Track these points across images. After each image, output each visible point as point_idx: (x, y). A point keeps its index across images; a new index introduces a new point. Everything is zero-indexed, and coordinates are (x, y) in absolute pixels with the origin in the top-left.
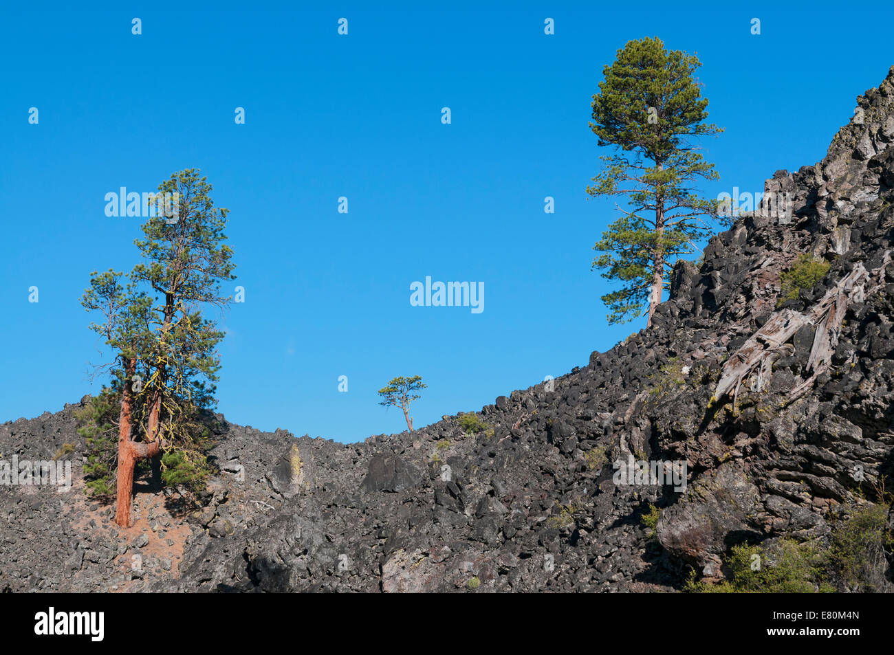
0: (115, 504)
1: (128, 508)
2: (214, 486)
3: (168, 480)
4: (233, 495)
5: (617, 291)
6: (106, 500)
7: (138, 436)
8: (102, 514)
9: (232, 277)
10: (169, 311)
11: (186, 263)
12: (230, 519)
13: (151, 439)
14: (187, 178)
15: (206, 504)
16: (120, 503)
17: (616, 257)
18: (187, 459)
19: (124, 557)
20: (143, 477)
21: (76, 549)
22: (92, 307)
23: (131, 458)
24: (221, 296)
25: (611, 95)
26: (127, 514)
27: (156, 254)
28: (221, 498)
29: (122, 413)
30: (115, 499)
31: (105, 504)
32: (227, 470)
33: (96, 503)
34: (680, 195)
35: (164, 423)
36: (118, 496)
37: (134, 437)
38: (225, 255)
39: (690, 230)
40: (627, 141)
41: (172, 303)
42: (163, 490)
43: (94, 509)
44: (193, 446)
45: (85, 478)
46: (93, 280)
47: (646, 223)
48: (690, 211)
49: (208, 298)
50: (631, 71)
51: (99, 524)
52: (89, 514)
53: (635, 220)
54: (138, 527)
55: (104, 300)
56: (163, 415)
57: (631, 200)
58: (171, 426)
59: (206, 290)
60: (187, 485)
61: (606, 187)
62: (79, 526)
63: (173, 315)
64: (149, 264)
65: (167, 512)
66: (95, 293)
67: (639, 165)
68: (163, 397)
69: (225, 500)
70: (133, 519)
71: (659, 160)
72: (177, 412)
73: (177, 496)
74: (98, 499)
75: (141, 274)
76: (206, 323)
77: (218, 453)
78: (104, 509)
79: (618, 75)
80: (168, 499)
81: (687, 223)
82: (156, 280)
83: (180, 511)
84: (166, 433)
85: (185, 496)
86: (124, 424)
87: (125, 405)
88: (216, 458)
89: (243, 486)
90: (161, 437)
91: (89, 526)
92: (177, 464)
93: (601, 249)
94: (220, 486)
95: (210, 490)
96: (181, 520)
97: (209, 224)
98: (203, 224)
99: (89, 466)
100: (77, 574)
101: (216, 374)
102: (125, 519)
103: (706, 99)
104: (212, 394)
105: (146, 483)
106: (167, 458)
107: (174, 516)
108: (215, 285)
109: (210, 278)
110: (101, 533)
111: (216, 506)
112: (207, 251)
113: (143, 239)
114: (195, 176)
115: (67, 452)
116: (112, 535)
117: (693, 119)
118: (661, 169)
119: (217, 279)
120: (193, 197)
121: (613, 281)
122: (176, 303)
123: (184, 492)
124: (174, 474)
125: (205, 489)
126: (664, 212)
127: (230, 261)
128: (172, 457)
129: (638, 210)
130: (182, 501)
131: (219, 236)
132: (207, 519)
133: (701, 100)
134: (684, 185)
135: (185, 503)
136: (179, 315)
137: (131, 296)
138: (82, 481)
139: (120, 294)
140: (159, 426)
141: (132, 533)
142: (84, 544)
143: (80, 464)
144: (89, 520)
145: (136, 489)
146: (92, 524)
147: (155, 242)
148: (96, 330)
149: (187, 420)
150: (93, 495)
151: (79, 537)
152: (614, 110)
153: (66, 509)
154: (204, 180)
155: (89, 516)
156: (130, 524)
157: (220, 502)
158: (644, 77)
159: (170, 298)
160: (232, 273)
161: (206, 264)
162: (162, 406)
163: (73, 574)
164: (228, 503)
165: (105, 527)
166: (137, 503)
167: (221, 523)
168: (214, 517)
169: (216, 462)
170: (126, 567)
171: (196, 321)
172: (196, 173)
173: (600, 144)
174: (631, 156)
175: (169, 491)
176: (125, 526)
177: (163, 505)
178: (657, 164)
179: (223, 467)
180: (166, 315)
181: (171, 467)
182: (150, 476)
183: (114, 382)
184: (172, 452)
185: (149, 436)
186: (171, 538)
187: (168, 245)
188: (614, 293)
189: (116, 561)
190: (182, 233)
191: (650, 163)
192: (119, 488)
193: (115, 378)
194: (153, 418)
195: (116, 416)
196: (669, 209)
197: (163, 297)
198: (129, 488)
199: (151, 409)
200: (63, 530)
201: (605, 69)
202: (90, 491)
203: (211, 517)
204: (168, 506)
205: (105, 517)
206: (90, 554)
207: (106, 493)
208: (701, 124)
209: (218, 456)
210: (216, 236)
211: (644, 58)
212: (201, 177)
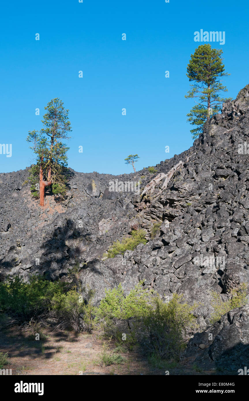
0: (40, 199)
1: (43, 200)
2: (69, 193)
3: (54, 192)
4: (74, 196)
5: (195, 129)
6: (37, 198)
8: (36, 202)
9: (71, 131)
10: (52, 142)
11: (57, 127)
12: (73, 203)
13: (49, 180)
14: (56, 101)
15: (66, 199)
16: (41, 199)
17: (195, 118)
18: (59, 186)
19: (42, 215)
20: (48, 191)
21: (28, 213)
22: (30, 141)
23: (43, 186)
24: (68, 136)
25: (192, 65)
26: (43, 202)
27: (47, 125)
28: (71, 197)
29: (40, 173)
30: (39, 198)
31: (37, 199)
32: (73, 188)
33: (34, 199)
34: (215, 97)
35: (53, 175)
36: (40, 197)
37: (44, 179)
38: (68, 124)
39: (219, 108)
40: (199, 80)
41: (53, 139)
42: (54, 195)
43: (34, 201)
44: (61, 182)
45: (31, 191)
46: (29, 133)
47: (204, 106)
48: (218, 102)
49: (64, 137)
50: (199, 56)
51: (35, 205)
52: (32, 202)
53: (200, 105)
54: (46, 206)
55: (33, 139)
56: (52, 173)
57: (200, 99)
58: (54, 176)
59: (63, 135)
60: (61, 193)
61: (191, 95)
62: (29, 206)
63: (53, 143)
64: (45, 128)
65: (55, 201)
66: (30, 137)
67: (202, 87)
68: (52, 167)
69: (72, 197)
70: (45, 204)
71: (209, 85)
72: (56, 172)
73: (58, 196)
74: (35, 198)
75: (43, 131)
76: (64, 145)
77: (70, 183)
78: (36, 201)
79: (195, 57)
80: (55, 197)
81: (218, 106)
82: (48, 132)
83: (59, 201)
84: (53, 178)
85: (60, 196)
86: (41, 176)
87: (41, 170)
88: (69, 184)
89: (78, 193)
90: (52, 180)
91: (32, 206)
92: (57, 188)
93: (189, 116)
94: (70, 194)
95: (67, 195)
96: (59, 204)
97: (63, 115)
98: (61, 115)
99: (32, 188)
100: (29, 220)
101: (67, 161)
102: (42, 204)
103: (224, 65)
104: (67, 166)
105: (49, 193)
106: (53, 186)
107: (57, 202)
108: (66, 133)
109: (64, 131)
110: (36, 208)
111: (69, 199)
112: (63, 123)
113: (44, 120)
114: (58, 100)
115: (26, 183)
116: (39, 209)
117: (219, 72)
118: (209, 88)
119: (66, 131)
120: (58, 106)
121: (194, 125)
122: (54, 139)
123: (60, 195)
124: (56, 191)
125: (66, 194)
126: (210, 103)
127: (70, 126)
128: (55, 185)
129: (202, 102)
130: (59, 198)
131: (67, 118)
132: (66, 203)
133: (222, 65)
134: (217, 93)
135: (60, 199)
136: (55, 143)
137: (41, 138)
138: (31, 192)
139: (37, 137)
140: (51, 176)
141: (44, 208)
142: (31, 211)
143: (30, 187)
144: (32, 204)
145: (45, 195)
146: (33, 205)
147: (48, 121)
148: (31, 148)
149: (59, 175)
150: (33, 196)
151: (29, 209)
152: (193, 70)
153: (26, 201)
154: (61, 101)
155: (32, 203)
156: (44, 205)
157: (70, 198)
158: (203, 58)
159: (52, 138)
160: (71, 129)
161: (63, 127)
162: (52, 171)
163: (28, 220)
164: (73, 198)
165: (37, 206)
166: (46, 199)
167: (70, 204)
168: (69, 203)
169: (69, 186)
170: (43, 218)
171: (61, 144)
172: (58, 99)
173: (190, 80)
174: (200, 84)
175: (55, 195)
176: (42, 206)
177: (54, 199)
178: (208, 87)
179: (72, 187)
180: (52, 143)
181: (55, 188)
182: (50, 190)
183: (38, 163)
184: (55, 184)
185: (48, 179)
186: (56, 209)
187: (51, 121)
188: (194, 129)
189: (40, 216)
190: (55, 118)
191: (206, 86)
192: (40, 195)
193: (38, 162)
194: (49, 174)
195: (39, 174)
196: (212, 102)
197: (50, 138)
198: (43, 195)
199: (48, 171)
200: (25, 207)
201: (191, 55)
202: (33, 195)
203: (68, 203)
204: (55, 200)
205: (37, 203)
206: (32, 214)
207: (37, 196)
208: (222, 73)
209: (70, 184)
210: (65, 118)
211: (203, 52)
212: (60, 100)
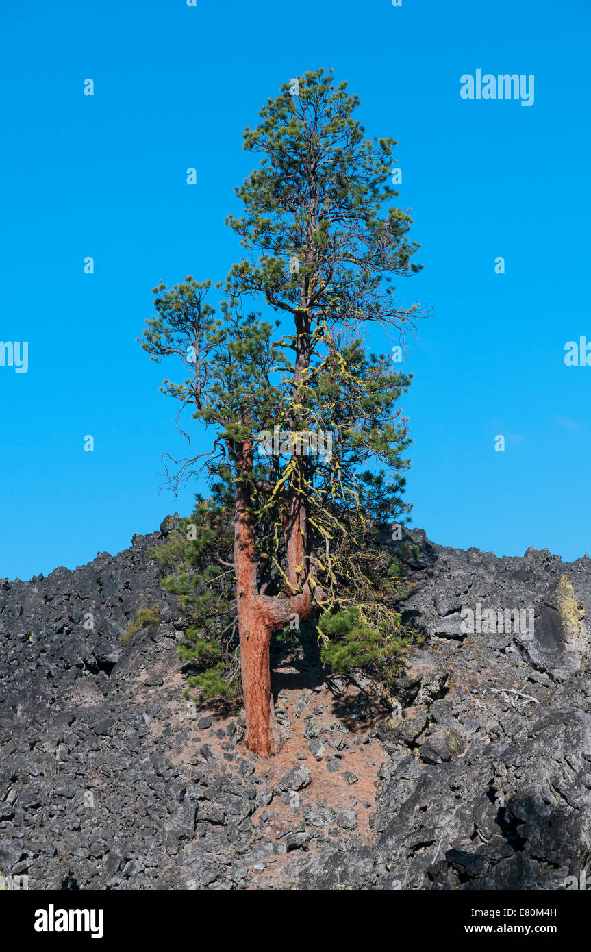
0: (243, 714)
1: (267, 719)
2: (420, 666)
3: (334, 661)
4: (459, 681)
6: (225, 707)
7: (272, 585)
8: (221, 734)
9: (415, 269)
10: (303, 345)
11: (325, 250)
12: (457, 726)
13: (294, 588)
14: (311, 88)
15: (409, 701)
16: (252, 712)
18: (364, 620)
19: (269, 810)
20: (288, 660)
21: (181, 801)
22: (163, 352)
23: (262, 627)
24: (398, 306)
26: (267, 731)
27: (268, 240)
28: (435, 688)
29: (237, 544)
30: (241, 704)
31: (225, 714)
32: (442, 635)
33: (207, 714)
35: (316, 556)
36: (247, 698)
37: (265, 586)
38: (396, 228)
41: (307, 329)
42: (328, 681)
43: (204, 726)
44: (373, 594)
45: (184, 670)
46: (158, 302)
49: (373, 312)
51: (217, 751)
52: (198, 734)
54: (289, 754)
55: (183, 336)
56: (312, 542)
58: (329, 561)
59: (368, 299)
60: (370, 669)
62: (182, 759)
63: (311, 352)
64: (257, 259)
65: (338, 722)
66: (166, 324)
68: (308, 507)
69: (444, 691)
70: (277, 739)
72: (337, 533)
73: (353, 691)
74: (211, 706)
75: (244, 280)
76: (374, 360)
77: (421, 603)
78: (223, 725)
80: (337, 697)
82: (274, 287)
83: (363, 719)
84: (321, 576)
85: (368, 689)
86: (242, 564)
87: (240, 529)
88: (418, 614)
89: (475, 663)
90: (314, 583)
91: (200, 758)
92: (347, 630)
94: (432, 667)
95: (412, 675)
96: (365, 736)
97: (360, 172)
98: (350, 172)
99: (188, 647)
100: (188, 848)
101: (403, 456)
102: (263, 740)
104: (398, 494)
105: (294, 671)
106: (328, 620)
107: (351, 729)
108: (383, 286)
109: (374, 275)
110: (223, 769)
111: (427, 703)
112: (362, 223)
113: (241, 213)
114: (325, 82)
115: (146, 624)
116: (242, 772)
119: (387, 274)
120: (325, 122)
122: (314, 328)
123: (365, 683)
124: (343, 650)
125: (404, 674)
127: (408, 238)
128: (337, 618)
130: (364, 699)
131: (382, 192)
132: (413, 730)
135: (369, 704)
136: (322, 351)
137: (230, 324)
138: (179, 675)
139: (210, 323)
140: (308, 562)
141: (279, 766)
142: (195, 791)
143: (171, 643)
144: (199, 745)
145: (278, 684)
146: (205, 753)
147: (265, 217)
148: (175, 393)
149: (356, 548)
150: (202, 699)
151: (186, 779)
153: (156, 729)
154: (342, 88)
155: (197, 740)
156: (274, 749)
157: (435, 696)
159: (302, 321)
160: (413, 260)
161: (363, 249)
162: (309, 525)
163: (181, 846)
164: (449, 697)
165: (230, 757)
166: (282, 708)
167: (440, 734)
168: (427, 726)
169: (419, 621)
170: (274, 828)
171: (355, 358)
172: (326, 75)
175: (338, 682)
176: (263, 753)
177: (330, 708)
179: (434, 629)
180: (299, 352)
181: (337, 636)
182: (301, 657)
183: (217, 488)
184: (336, 609)
185: (291, 583)
186: (350, 769)
187: (289, 219)
189: (255, 820)
190: (313, 194)
192: (247, 684)
193: (217, 479)
194: (294, 548)
195: (227, 551)
197: (289, 319)
198: (265, 682)
199: (289, 532)
200: (155, 768)
202: (194, 693)
203: (420, 726)
204: (338, 711)
205: (227, 739)
206: (207, 808)
207: (223, 693)
209: (422, 609)
210: (375, 192)
212: (336, 84)
